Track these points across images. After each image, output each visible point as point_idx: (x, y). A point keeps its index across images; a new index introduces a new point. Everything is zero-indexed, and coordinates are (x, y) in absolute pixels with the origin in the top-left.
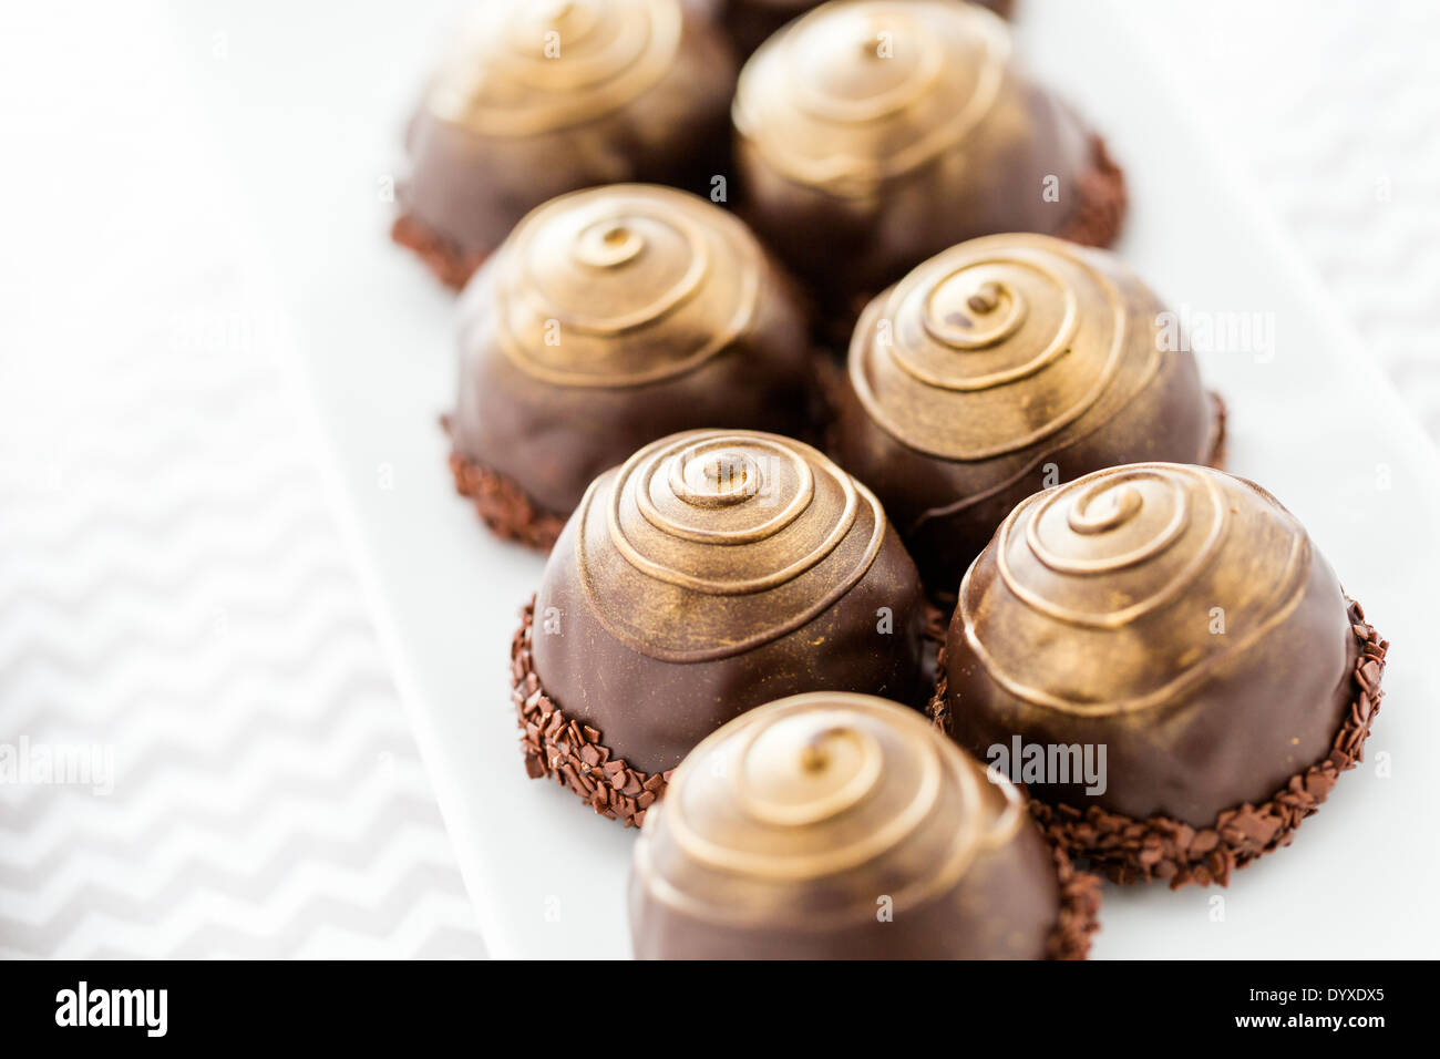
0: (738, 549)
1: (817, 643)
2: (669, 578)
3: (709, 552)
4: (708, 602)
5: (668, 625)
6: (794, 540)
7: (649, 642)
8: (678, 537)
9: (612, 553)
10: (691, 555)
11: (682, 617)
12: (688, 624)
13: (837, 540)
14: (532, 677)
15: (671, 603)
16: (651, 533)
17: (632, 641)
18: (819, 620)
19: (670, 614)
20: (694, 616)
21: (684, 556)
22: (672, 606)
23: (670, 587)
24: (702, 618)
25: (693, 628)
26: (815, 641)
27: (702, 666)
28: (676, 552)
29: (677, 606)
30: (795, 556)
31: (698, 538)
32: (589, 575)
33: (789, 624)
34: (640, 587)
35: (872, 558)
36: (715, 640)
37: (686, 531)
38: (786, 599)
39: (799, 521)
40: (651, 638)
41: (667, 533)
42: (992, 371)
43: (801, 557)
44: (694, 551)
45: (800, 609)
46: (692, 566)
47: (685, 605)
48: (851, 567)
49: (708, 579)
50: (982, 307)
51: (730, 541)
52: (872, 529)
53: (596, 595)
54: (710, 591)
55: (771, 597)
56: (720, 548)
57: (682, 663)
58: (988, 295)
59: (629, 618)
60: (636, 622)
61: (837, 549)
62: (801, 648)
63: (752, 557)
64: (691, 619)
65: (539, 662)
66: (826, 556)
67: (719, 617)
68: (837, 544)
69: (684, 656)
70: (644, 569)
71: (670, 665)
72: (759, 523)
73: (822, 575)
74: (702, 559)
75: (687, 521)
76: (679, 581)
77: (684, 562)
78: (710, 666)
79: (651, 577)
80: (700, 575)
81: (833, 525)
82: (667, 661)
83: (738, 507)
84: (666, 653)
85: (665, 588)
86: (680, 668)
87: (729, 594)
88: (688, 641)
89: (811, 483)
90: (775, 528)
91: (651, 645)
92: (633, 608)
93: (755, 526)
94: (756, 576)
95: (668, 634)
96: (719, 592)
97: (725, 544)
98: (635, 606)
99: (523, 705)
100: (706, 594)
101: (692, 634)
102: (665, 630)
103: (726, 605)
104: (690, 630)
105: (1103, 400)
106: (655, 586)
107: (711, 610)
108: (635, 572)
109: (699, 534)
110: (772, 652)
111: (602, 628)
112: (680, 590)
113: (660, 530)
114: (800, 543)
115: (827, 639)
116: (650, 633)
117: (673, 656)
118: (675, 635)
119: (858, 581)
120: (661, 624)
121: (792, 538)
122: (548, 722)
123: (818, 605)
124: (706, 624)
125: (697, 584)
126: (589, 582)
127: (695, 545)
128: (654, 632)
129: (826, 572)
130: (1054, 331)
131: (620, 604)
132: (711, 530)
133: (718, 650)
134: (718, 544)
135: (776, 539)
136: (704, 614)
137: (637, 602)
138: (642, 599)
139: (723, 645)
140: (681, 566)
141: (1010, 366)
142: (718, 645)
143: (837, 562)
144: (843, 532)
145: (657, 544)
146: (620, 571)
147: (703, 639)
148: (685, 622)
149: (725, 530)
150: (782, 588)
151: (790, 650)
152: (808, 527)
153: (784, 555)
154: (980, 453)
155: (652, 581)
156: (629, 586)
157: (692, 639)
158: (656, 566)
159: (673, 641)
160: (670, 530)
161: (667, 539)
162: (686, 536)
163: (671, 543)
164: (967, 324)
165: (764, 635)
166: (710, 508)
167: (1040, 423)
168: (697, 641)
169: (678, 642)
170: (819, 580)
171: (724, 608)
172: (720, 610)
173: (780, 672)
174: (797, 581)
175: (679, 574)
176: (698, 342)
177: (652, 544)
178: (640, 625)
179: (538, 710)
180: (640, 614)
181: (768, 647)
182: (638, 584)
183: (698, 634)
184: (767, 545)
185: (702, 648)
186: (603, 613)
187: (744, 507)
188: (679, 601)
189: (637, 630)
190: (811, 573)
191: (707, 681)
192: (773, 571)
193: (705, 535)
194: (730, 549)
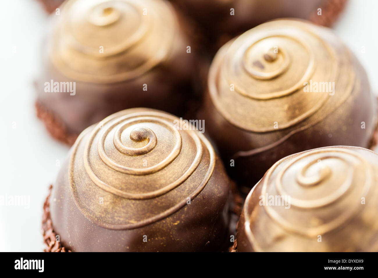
0: (141, 177)
1: (176, 224)
2: (108, 189)
3: (127, 178)
4: (125, 202)
5: (106, 211)
6: (168, 174)
7: (97, 218)
8: (114, 169)
9: (84, 173)
10: (119, 179)
11: (113, 208)
12: (115, 212)
13: (189, 174)
14: (49, 222)
15: (107, 201)
16: (102, 166)
17: (89, 217)
18: (178, 213)
19: (107, 206)
20: (118, 208)
21: (116, 179)
22: (108, 203)
23: (108, 193)
24: (122, 210)
25: (118, 214)
26: (175, 222)
27: (120, 232)
28: (112, 177)
29: (111, 203)
30: (168, 182)
31: (123, 171)
32: (73, 182)
33: (162, 215)
34: (94, 192)
35: (206, 182)
36: (127, 221)
37: (118, 167)
38: (162, 203)
39: (172, 164)
40: (98, 216)
41: (109, 167)
42: (272, 91)
43: (171, 182)
44: (121, 177)
45: (168, 207)
46: (119, 184)
47: (114, 203)
48: (195, 188)
49: (126, 191)
50: (271, 60)
51: (137, 174)
52: (208, 167)
53: (76, 193)
54: (126, 197)
55: (155, 201)
56: (133, 176)
57: (111, 229)
58: (273, 54)
59: (89, 206)
60: (92, 208)
61: (189, 179)
62: (168, 226)
63: (147, 182)
64: (117, 209)
65: (53, 216)
66: (183, 182)
67: (129, 210)
68: (189, 176)
69: (112, 227)
70: (97, 184)
71: (107, 230)
72: (152, 165)
73: (180, 192)
74: (124, 181)
75: (119, 162)
76: (112, 191)
77: (116, 182)
78: (125, 232)
79: (100, 188)
80: (122, 189)
81: (188, 166)
82: (105, 228)
83: (143, 156)
84: (104, 224)
85: (106, 193)
86: (110, 231)
87: (135, 199)
88: (114, 219)
89: (180, 145)
90: (160, 168)
91: (98, 220)
92: (91, 201)
93: (150, 166)
94: (149, 191)
95: (106, 215)
96: (130, 198)
97: (135, 175)
98: (92, 200)
99: (44, 235)
100: (124, 198)
101: (117, 217)
102: (105, 214)
103: (133, 204)
104: (116, 214)
105: (323, 108)
106: (101, 192)
107: (126, 206)
108: (93, 184)
109: (123, 169)
110: (154, 227)
111: (77, 208)
112: (112, 195)
113: (106, 165)
114: (171, 176)
115: (181, 222)
116: (98, 214)
117: (107, 226)
118: (109, 216)
119: (198, 194)
120: (103, 210)
121: (168, 173)
122: (53, 246)
123: (177, 206)
124: (123, 212)
125: (120, 193)
126: (73, 185)
127: (121, 174)
128: (100, 214)
129: (183, 190)
130: (303, 73)
131: (86, 198)
132: (130, 167)
133: (128, 226)
134: (132, 174)
135: (160, 173)
136: (123, 207)
137: (93, 199)
138: (95, 198)
139: (131, 223)
140: (114, 184)
141: (280, 89)
142: (129, 223)
143: (189, 185)
144: (192, 170)
145: (104, 171)
146: (87, 183)
147: (122, 219)
148: (114, 210)
149: (136, 168)
150: (160, 198)
151: (163, 227)
152: (176, 167)
153: (163, 181)
154: (263, 129)
155: (100, 189)
156: (90, 190)
157: (117, 219)
158: (102, 182)
159: (108, 219)
160: (110, 165)
161: (109, 169)
162: (117, 169)
163: (110, 172)
164: (262, 67)
165: (150, 220)
166: (130, 155)
167: (293, 117)
168: (119, 220)
169: (111, 220)
170: (179, 194)
171: (132, 205)
172: (130, 206)
173: (157, 237)
174: (168, 195)
175: (112, 188)
176: (140, 62)
177: (102, 171)
178: (94, 209)
179: (49, 239)
180: (94, 205)
181: (152, 225)
182: (94, 190)
183: (120, 217)
184: (155, 176)
185: (121, 224)
186: (78, 201)
187: (146, 156)
188: (111, 201)
189: (92, 212)
190: (175, 191)
191: (123, 239)
192: (157, 189)
193: (126, 170)
194: (137, 177)
